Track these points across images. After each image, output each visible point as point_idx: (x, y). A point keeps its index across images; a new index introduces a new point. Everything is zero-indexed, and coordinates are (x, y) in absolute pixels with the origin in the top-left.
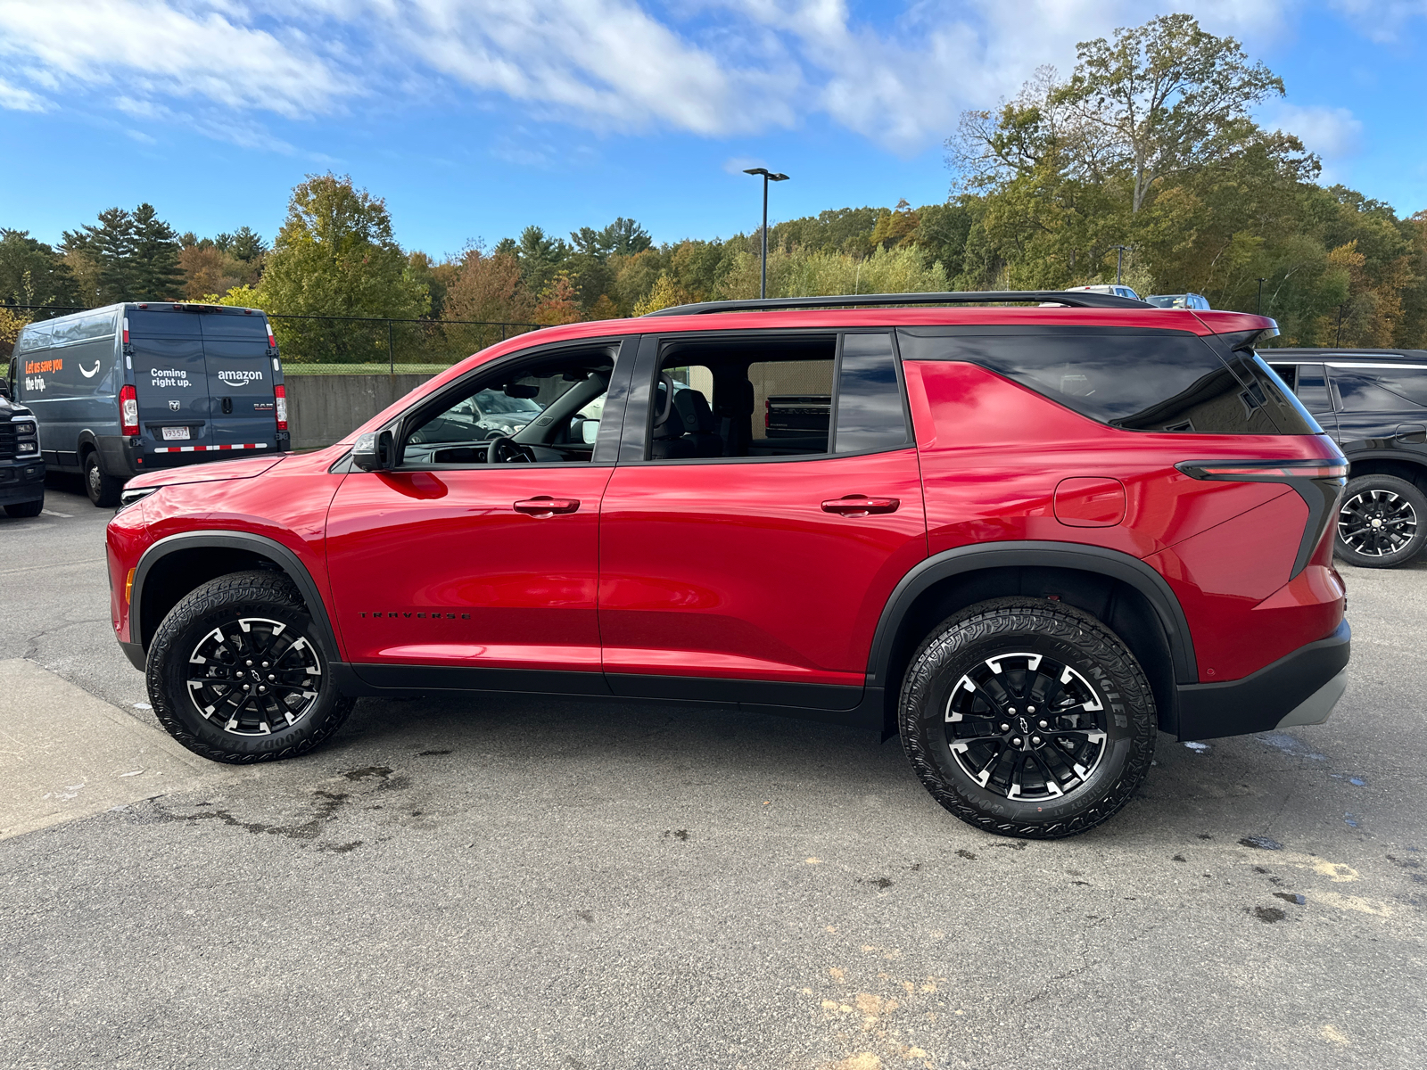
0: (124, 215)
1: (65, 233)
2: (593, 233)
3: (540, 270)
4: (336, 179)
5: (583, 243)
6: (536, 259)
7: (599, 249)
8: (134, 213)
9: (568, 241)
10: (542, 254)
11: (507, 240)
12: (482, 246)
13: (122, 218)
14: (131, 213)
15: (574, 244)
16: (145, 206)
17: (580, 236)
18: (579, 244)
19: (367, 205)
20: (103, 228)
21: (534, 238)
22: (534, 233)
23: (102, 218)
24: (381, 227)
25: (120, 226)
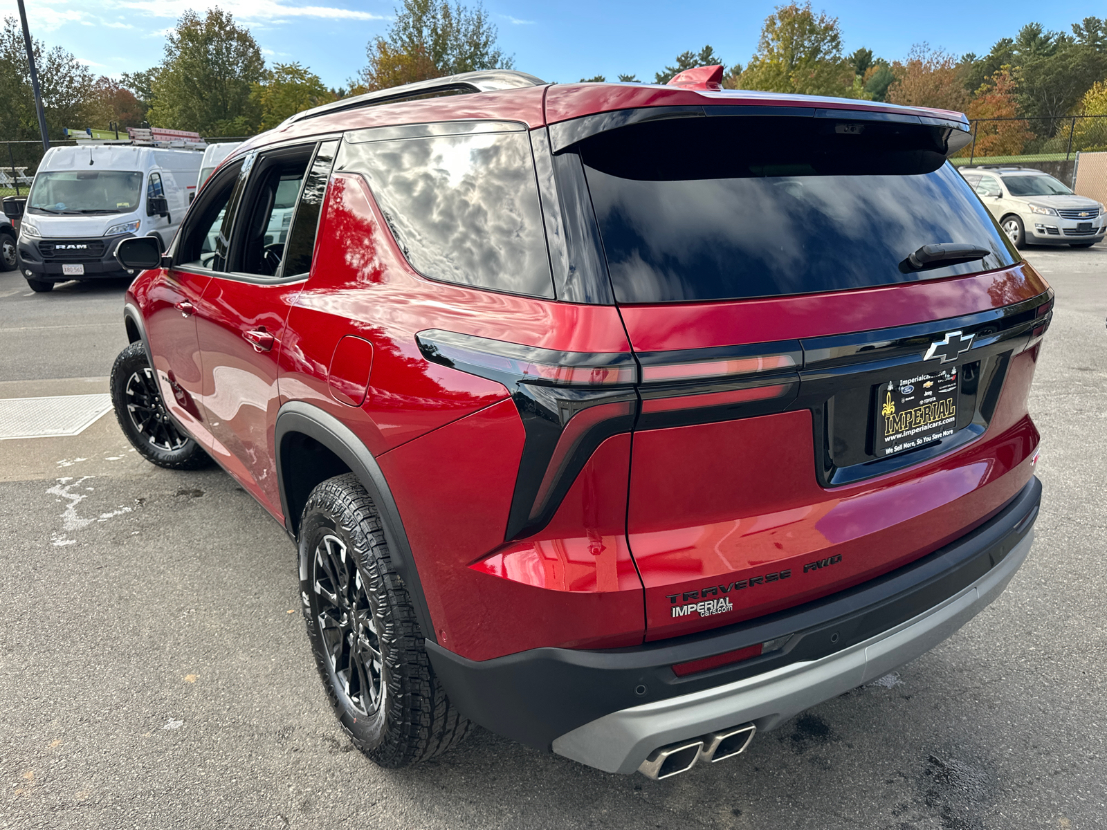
0: (693, 56)
1: (657, 74)
2: (1099, 21)
3: (1029, 66)
4: (798, 7)
5: (1085, 33)
6: (1029, 55)
7: (1103, 37)
8: (700, 54)
9: (1070, 33)
10: (1038, 49)
11: (1004, 40)
12: (926, 49)
13: (691, 58)
14: (697, 54)
15: (1075, 36)
16: (707, 48)
17: (1082, 26)
18: (1080, 35)
19: (823, 25)
20: (677, 68)
21: (1031, 35)
22: (1032, 30)
23: (679, 60)
24: (833, 44)
25: (689, 64)
